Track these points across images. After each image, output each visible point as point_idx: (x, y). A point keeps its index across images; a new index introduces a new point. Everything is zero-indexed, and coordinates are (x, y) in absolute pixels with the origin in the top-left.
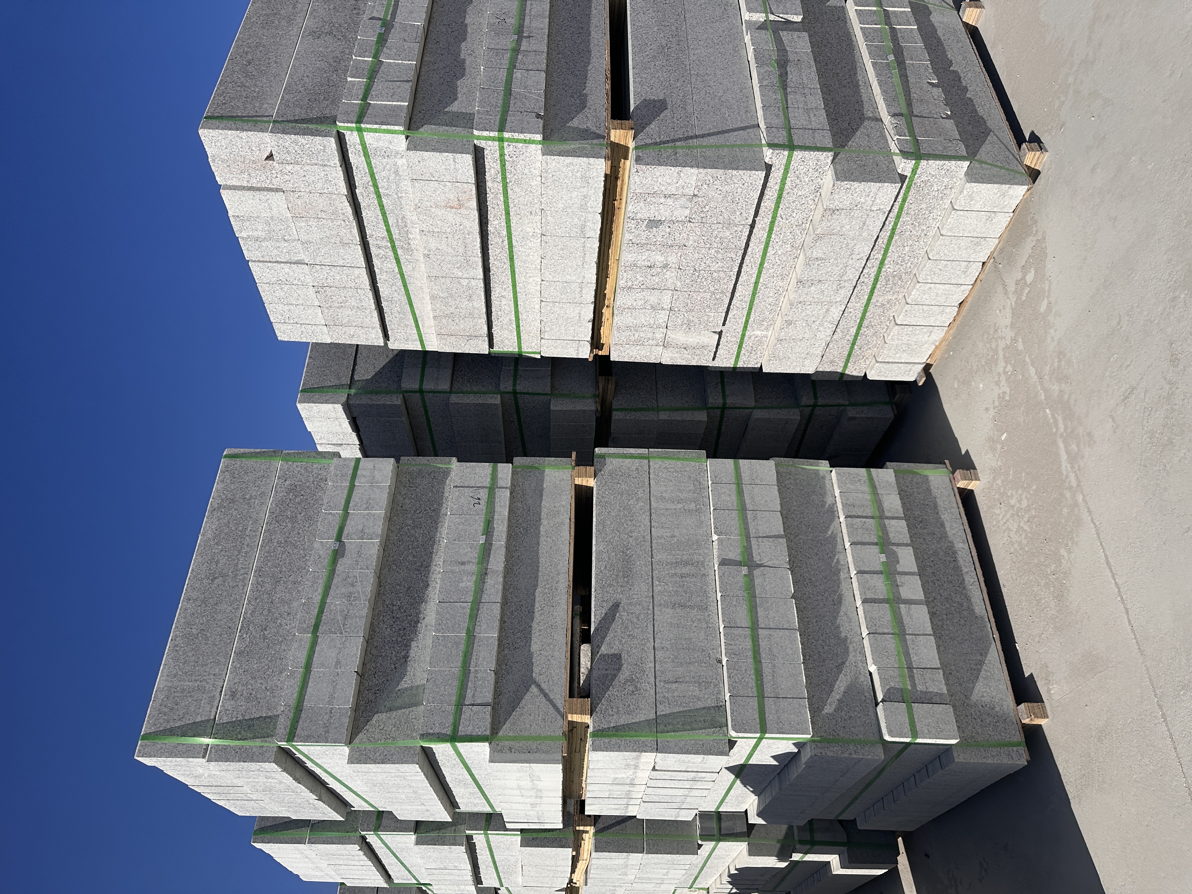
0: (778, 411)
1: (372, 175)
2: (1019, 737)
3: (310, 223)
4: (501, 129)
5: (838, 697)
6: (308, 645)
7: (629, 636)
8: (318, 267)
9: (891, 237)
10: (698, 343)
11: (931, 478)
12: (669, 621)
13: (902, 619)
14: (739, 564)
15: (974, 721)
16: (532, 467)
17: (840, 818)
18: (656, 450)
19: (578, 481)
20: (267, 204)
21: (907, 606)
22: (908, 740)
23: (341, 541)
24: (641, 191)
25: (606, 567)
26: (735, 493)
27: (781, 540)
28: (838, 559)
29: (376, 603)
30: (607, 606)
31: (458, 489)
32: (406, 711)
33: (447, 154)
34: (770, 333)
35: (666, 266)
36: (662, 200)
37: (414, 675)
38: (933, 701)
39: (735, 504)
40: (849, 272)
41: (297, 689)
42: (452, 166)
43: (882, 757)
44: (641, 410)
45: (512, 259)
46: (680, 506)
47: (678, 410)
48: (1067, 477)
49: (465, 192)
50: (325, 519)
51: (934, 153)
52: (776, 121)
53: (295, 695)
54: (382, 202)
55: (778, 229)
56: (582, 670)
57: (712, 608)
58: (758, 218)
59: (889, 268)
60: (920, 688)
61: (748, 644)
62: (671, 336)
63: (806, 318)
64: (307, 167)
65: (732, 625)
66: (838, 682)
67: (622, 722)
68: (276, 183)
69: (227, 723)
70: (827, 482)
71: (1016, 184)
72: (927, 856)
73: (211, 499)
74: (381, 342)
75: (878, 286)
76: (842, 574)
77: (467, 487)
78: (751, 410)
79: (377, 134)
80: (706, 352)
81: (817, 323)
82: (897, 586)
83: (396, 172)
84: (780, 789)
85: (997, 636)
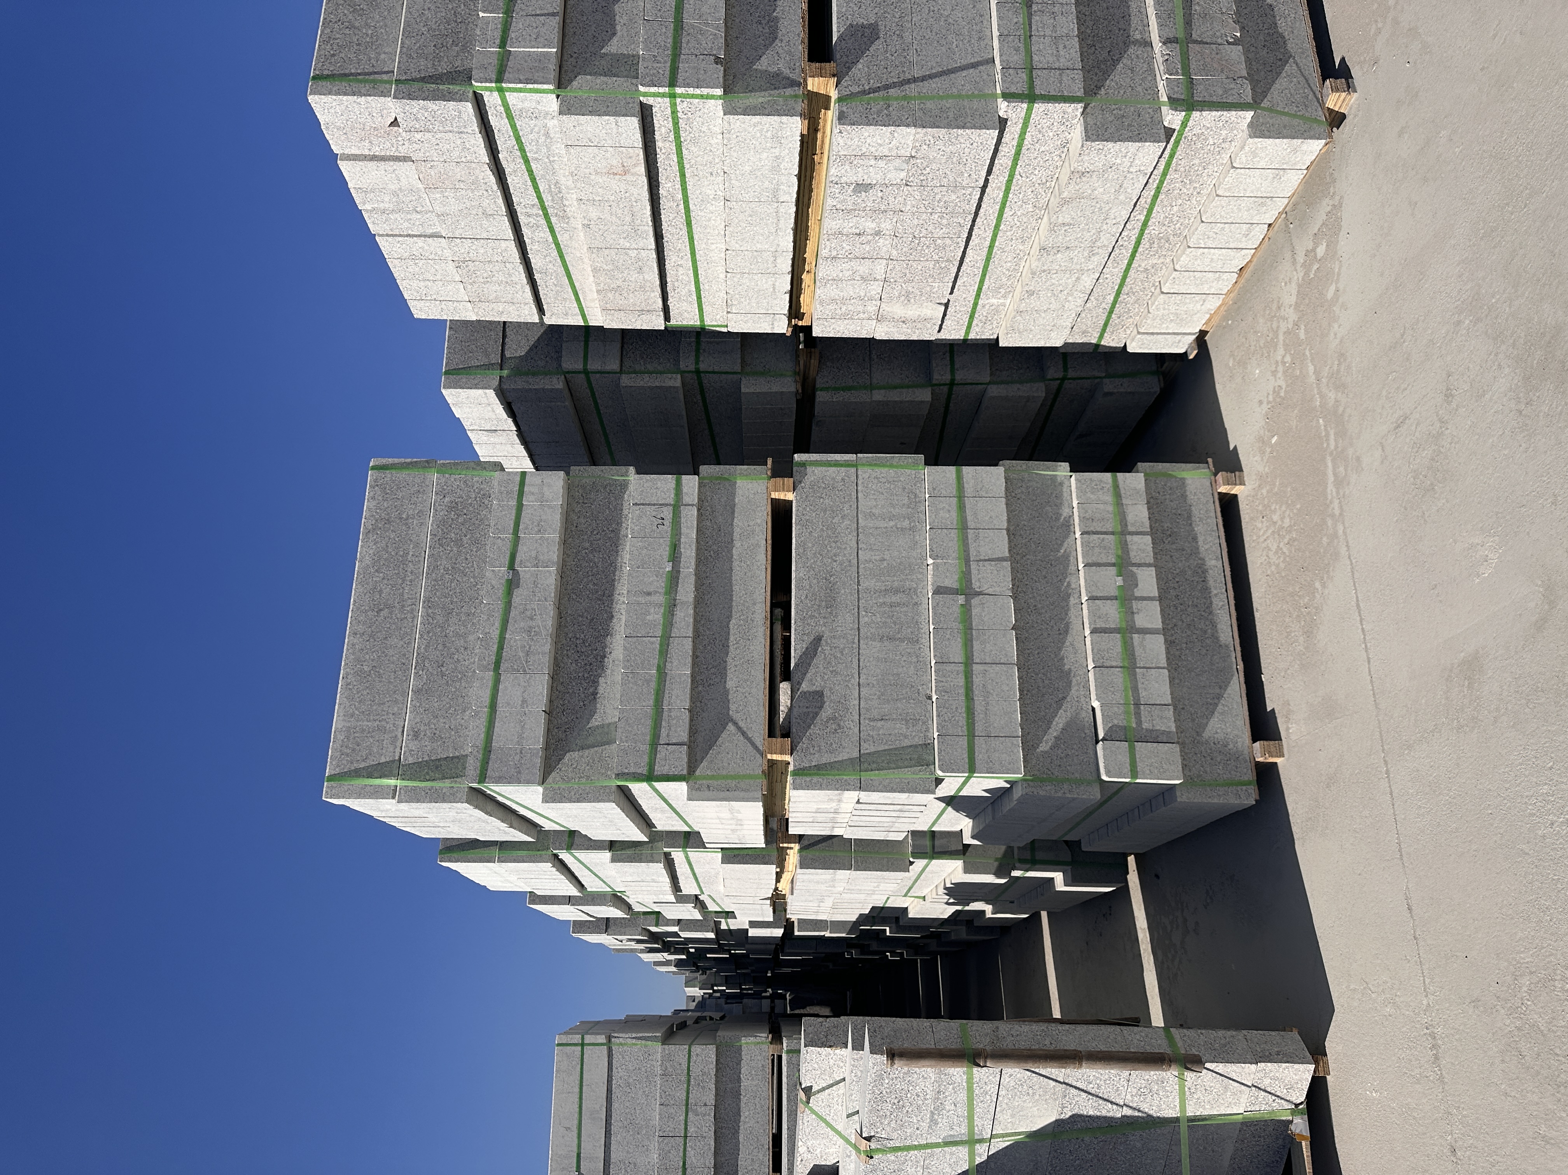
0: (1018, 386)
1: (518, 139)
2: (1250, 775)
3: (446, 194)
4: (672, 84)
5: (1055, 734)
6: (490, 684)
7: (832, 672)
8: (458, 241)
9: (1155, 197)
10: (919, 316)
11: (1189, 482)
12: (876, 655)
13: (1133, 650)
14: (956, 592)
15: (1203, 759)
16: (721, 478)
17: (1065, 839)
18: (866, 455)
19: (775, 495)
20: (394, 175)
21: (1141, 636)
22: (1127, 780)
23: (514, 570)
24: (845, 153)
25: (807, 597)
26: (955, 508)
27: (1005, 563)
28: (1069, 582)
29: (557, 636)
30: (808, 639)
31: (638, 507)
32: (599, 749)
33: (607, 117)
34: (1009, 301)
35: (878, 233)
36: (872, 162)
37: (605, 713)
38: (1159, 740)
39: (955, 522)
40: (1103, 238)
41: (484, 730)
42: (615, 131)
43: (1098, 796)
44: (850, 388)
45: (689, 224)
46: (892, 523)
47: (895, 388)
48: (1331, 502)
49: (630, 157)
50: (494, 544)
51: (1211, 99)
52: (1015, 57)
53: (483, 736)
54: (531, 166)
55: (1017, 188)
56: (781, 708)
57: (923, 640)
58: (992, 176)
59: (1153, 229)
60: (1145, 725)
61: (961, 681)
62: (887, 309)
63: (1051, 288)
64: (439, 135)
65: (945, 660)
66: (1056, 719)
67: (824, 760)
68: (403, 151)
69: (414, 764)
70: (1064, 490)
71: (1311, 138)
72: (1157, 876)
73: (363, 520)
74: (536, 319)
75: (1140, 249)
76: (1072, 599)
77: (649, 505)
78: (985, 386)
79: (522, 94)
80: (929, 326)
81: (1065, 292)
82: (1133, 613)
83: (547, 135)
84: (993, 818)
85: (1241, 667)
